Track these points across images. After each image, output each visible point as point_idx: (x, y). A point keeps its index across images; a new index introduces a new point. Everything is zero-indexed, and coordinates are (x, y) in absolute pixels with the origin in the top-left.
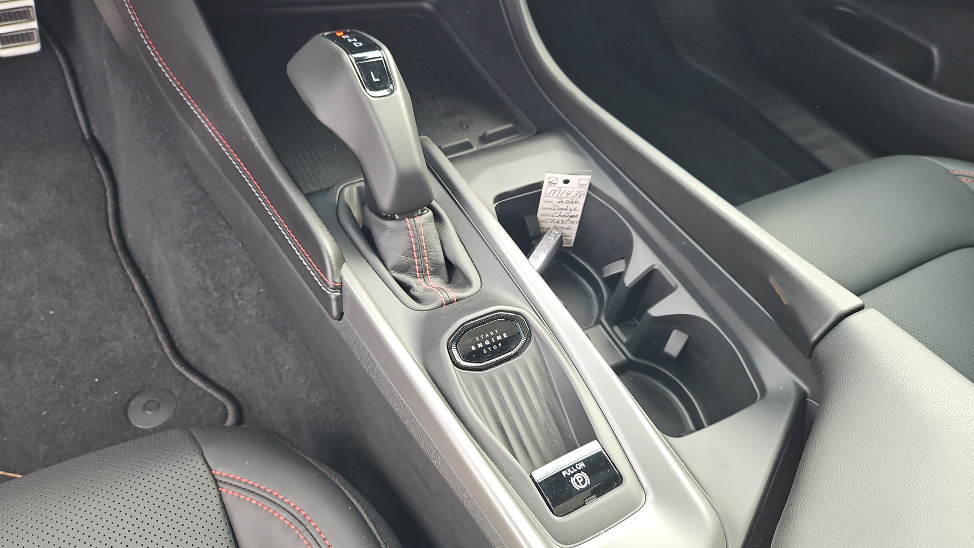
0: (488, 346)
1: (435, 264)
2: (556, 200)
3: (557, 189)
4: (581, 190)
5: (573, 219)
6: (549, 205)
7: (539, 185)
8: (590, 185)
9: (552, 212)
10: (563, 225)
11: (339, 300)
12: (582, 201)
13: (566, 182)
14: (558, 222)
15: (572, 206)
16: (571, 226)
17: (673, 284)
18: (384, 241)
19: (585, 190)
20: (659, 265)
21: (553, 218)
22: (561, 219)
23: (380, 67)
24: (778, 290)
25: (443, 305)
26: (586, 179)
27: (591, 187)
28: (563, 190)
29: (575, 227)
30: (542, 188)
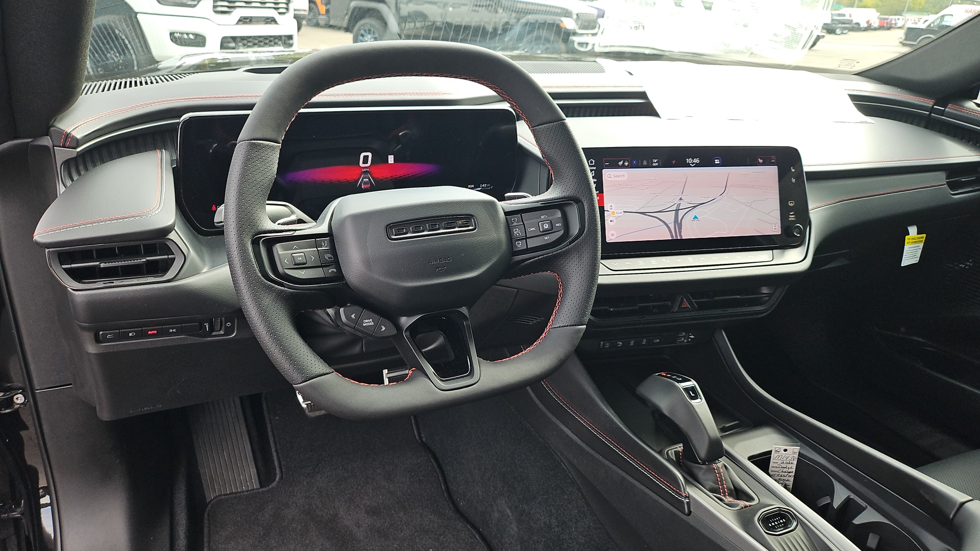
0: (777, 525)
1: (729, 489)
2: (780, 462)
3: (780, 455)
4: (794, 455)
5: (790, 474)
6: (776, 465)
7: (770, 452)
8: (799, 452)
9: (777, 469)
10: (785, 478)
11: (688, 503)
12: (795, 462)
13: (785, 450)
14: (781, 476)
15: (789, 466)
16: (789, 478)
17: (864, 506)
18: (701, 475)
19: (796, 456)
20: (853, 496)
21: (778, 473)
22: (784, 474)
23: (693, 389)
24: (927, 497)
25: (743, 508)
26: (797, 449)
27: (800, 454)
28: (784, 455)
29: (792, 479)
30: (771, 454)
